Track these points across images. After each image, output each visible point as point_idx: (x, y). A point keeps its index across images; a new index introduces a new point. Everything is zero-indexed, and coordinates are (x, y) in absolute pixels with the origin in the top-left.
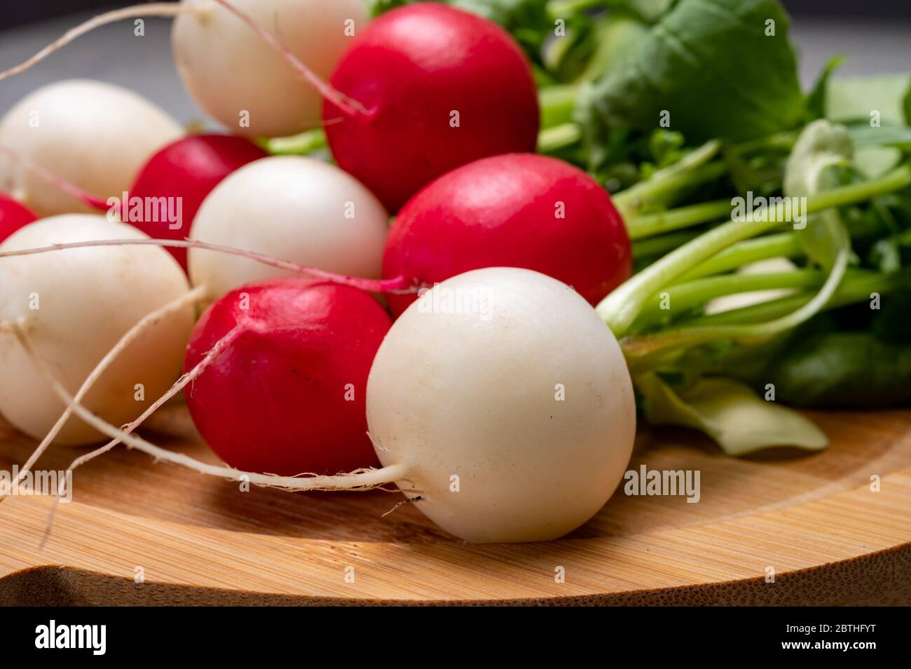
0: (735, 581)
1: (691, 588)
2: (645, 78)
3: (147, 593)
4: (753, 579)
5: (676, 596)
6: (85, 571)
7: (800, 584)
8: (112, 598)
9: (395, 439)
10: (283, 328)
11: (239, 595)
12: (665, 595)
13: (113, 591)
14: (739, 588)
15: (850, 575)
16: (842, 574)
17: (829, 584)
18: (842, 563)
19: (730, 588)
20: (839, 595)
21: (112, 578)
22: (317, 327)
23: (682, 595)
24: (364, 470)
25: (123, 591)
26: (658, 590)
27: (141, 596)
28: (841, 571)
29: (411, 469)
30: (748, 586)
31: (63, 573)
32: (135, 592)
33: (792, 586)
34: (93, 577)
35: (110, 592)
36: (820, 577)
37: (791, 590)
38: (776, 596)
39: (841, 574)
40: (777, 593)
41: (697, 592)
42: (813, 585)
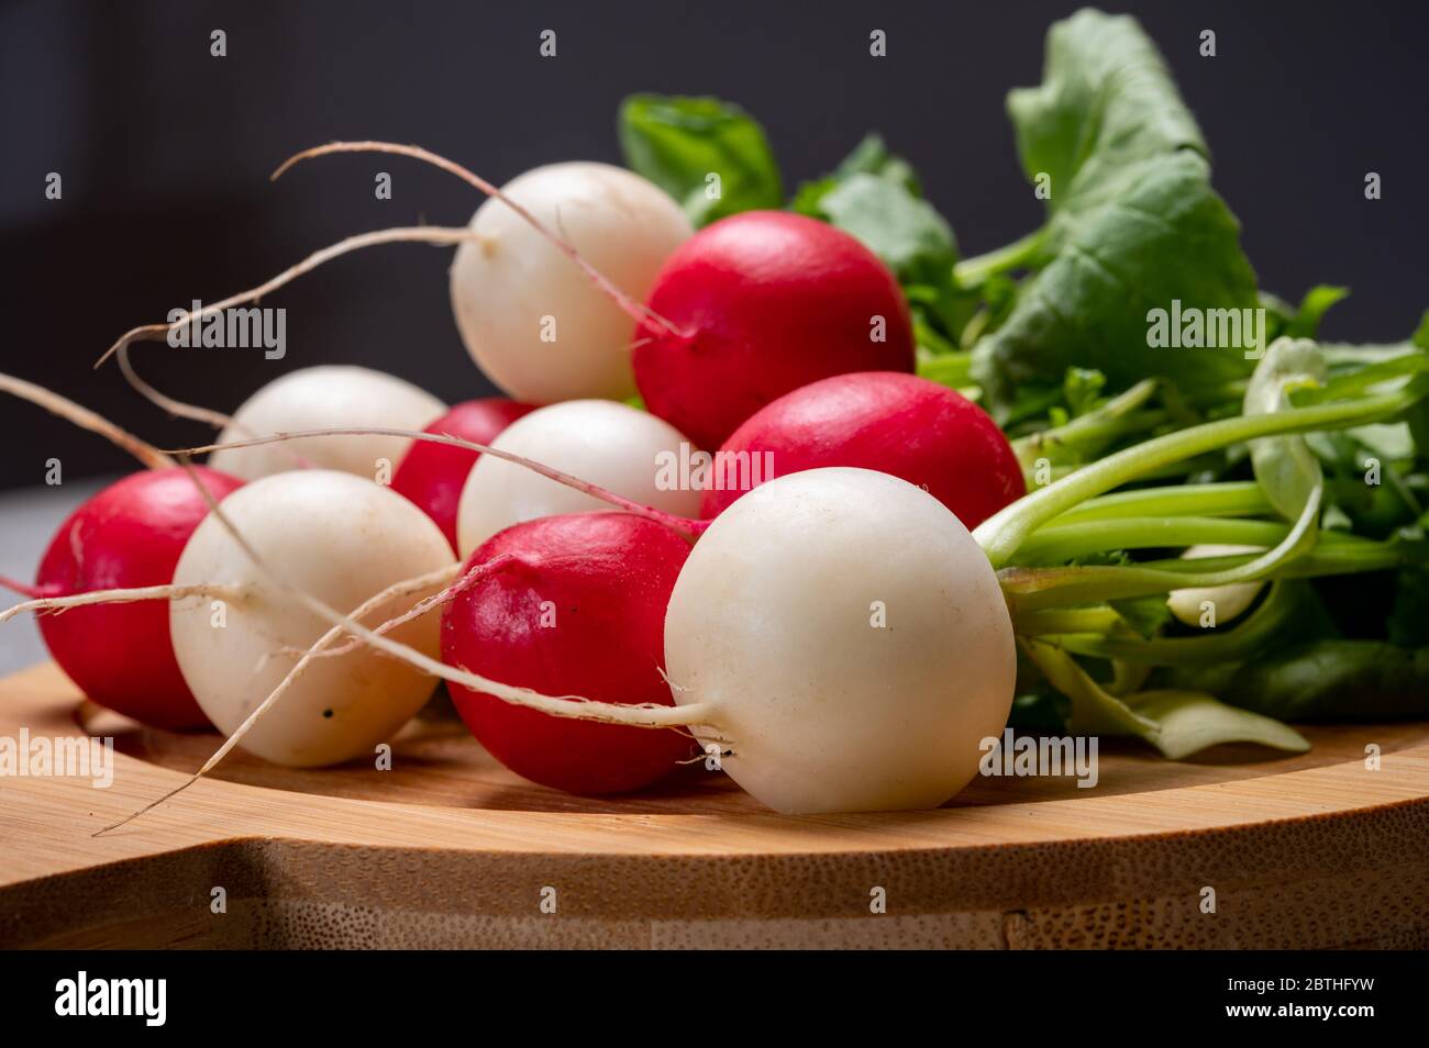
0: (1140, 836)
1: (1080, 843)
2: (1054, 310)
3: (373, 863)
4: (1165, 834)
5: (1061, 853)
6: (297, 842)
7: (1232, 847)
8: (331, 874)
9: (695, 674)
10: (561, 559)
11: (489, 857)
12: (1045, 851)
13: (332, 864)
14: (1147, 846)
15: (1304, 840)
16: (1292, 838)
17: (1273, 849)
18: (1290, 822)
19: (1134, 845)
20: (1290, 867)
21: (330, 846)
22: (604, 557)
23: (1068, 851)
24: (653, 705)
25: (345, 862)
26: (1036, 844)
27: (366, 868)
28: (1290, 833)
29: (715, 709)
30: (1158, 843)
31: (271, 846)
32: (359, 863)
33: (1220, 847)
34: (307, 848)
35: (328, 866)
36: (1260, 838)
37: (1219, 852)
38: (1199, 860)
39: (1289, 837)
40: (1200, 856)
41: (1088, 849)
42: (1251, 849)
